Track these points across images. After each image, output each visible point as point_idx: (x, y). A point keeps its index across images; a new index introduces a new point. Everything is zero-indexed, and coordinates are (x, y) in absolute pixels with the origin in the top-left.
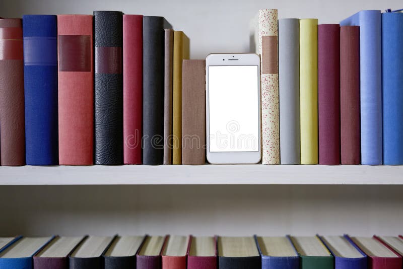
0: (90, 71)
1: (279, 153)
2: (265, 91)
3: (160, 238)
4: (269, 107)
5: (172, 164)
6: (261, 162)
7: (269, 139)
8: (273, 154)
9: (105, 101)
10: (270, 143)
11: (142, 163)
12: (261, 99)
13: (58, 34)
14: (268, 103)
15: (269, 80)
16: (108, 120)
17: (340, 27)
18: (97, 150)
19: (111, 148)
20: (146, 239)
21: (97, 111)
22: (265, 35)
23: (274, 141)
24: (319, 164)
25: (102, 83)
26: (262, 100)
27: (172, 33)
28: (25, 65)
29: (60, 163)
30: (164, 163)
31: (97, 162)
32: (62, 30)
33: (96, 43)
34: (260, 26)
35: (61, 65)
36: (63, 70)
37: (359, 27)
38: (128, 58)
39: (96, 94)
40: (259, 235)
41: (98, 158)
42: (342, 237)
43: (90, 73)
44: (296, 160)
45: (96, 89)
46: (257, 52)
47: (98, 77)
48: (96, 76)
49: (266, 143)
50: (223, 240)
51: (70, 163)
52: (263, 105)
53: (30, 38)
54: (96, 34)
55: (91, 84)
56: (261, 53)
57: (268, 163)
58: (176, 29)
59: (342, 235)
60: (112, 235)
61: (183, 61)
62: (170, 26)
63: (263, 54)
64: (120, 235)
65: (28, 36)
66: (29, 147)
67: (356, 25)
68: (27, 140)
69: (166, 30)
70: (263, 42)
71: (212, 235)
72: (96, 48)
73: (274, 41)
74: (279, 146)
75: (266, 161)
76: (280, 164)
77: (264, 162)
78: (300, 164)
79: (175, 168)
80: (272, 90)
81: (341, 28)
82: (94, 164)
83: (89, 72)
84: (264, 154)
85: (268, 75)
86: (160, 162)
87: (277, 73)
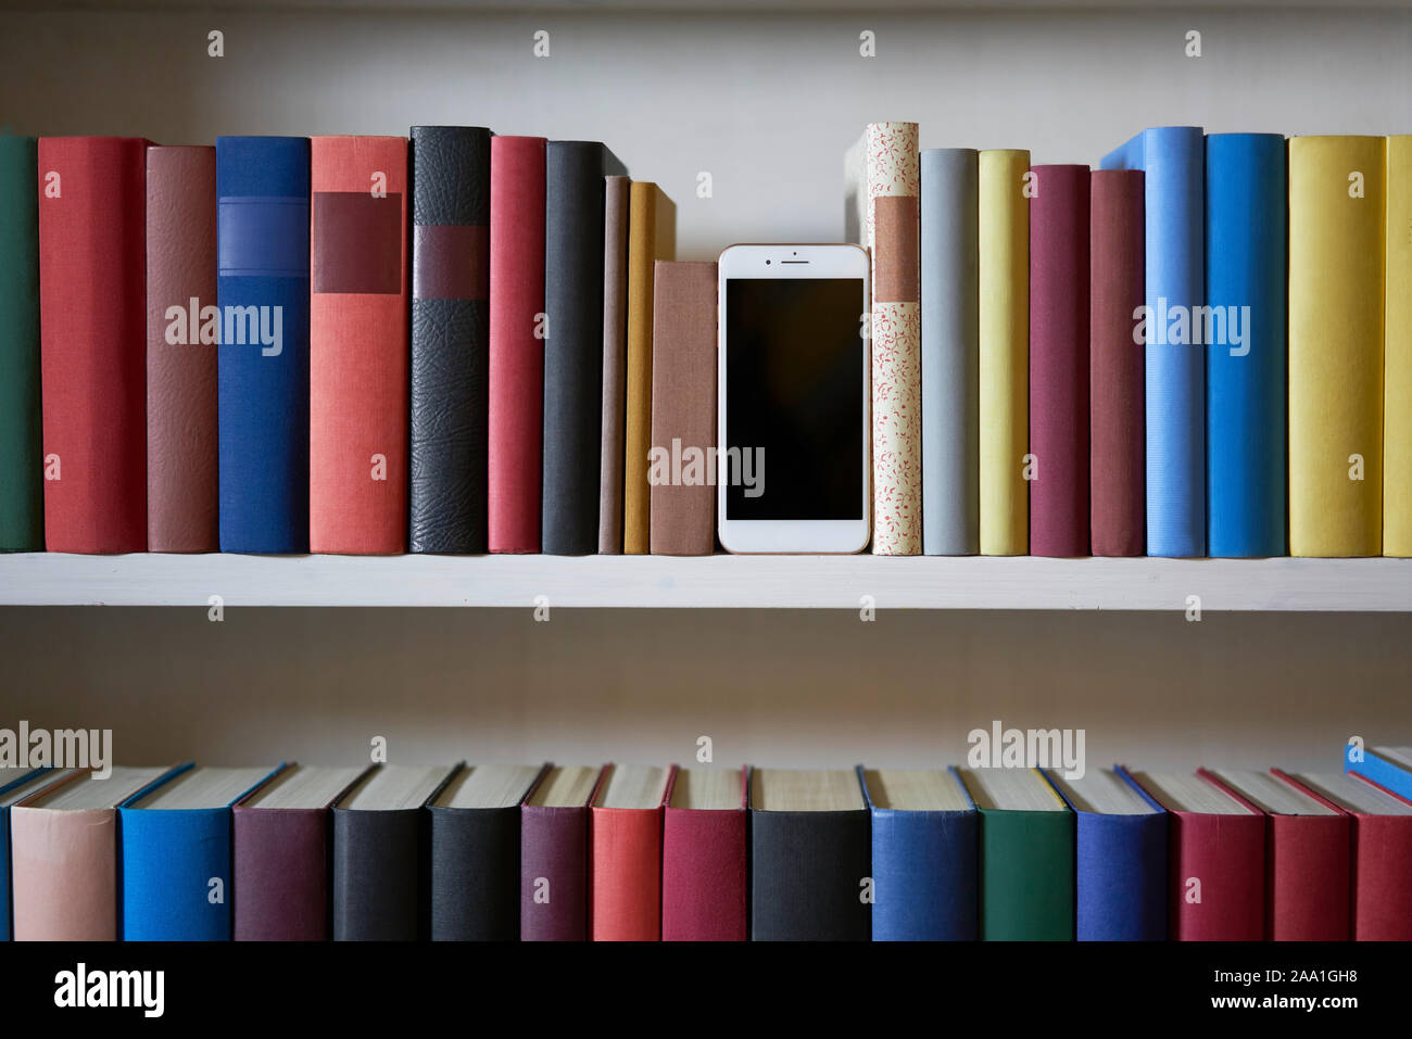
0: (399, 292)
1: (919, 523)
2: (882, 350)
3: (586, 771)
4: (892, 394)
5: (622, 552)
6: (868, 550)
7: (892, 484)
8: (903, 527)
9: (440, 375)
10: (894, 496)
11: (539, 551)
12: (871, 371)
13: (313, 191)
14: (891, 383)
15: (894, 319)
16: (447, 430)
17: (1090, 174)
18: (415, 511)
19: (455, 507)
20: (547, 774)
21: (416, 405)
22: (883, 193)
23: (907, 488)
24: (1029, 554)
25: (430, 326)
26: (874, 377)
27: (625, 185)
28: (222, 273)
29: (313, 547)
30: (601, 549)
31: (416, 546)
32: (323, 179)
33: (417, 215)
34: (871, 168)
35: (320, 275)
36: (326, 290)
37: (1144, 173)
38: (505, 258)
39: (415, 355)
40: (869, 766)
41: (418, 533)
42: (1107, 773)
43: (399, 298)
44: (969, 543)
45: (415, 341)
46: (862, 241)
47: (420, 309)
48: (416, 307)
49: (884, 496)
50: (765, 777)
51: (341, 549)
52: (875, 388)
53: (236, 199)
54: (417, 189)
55: (400, 328)
56: (872, 244)
57: (888, 552)
58: (638, 176)
59: (1111, 768)
60: (450, 765)
61: (657, 264)
62: (620, 169)
63: (877, 247)
64: (470, 764)
65: (229, 195)
66: (228, 502)
67: (1137, 168)
68: (223, 482)
69: (608, 179)
70: (877, 214)
71: (739, 767)
72: (417, 229)
73: (908, 210)
74: (919, 503)
75: (884, 547)
76: (923, 554)
77: (877, 549)
78: (978, 554)
79: (630, 563)
80: (902, 348)
81: (1093, 177)
82: (407, 550)
83: (394, 297)
84: (877, 524)
85: (888, 305)
86: (589, 547)
87: (916, 301)
